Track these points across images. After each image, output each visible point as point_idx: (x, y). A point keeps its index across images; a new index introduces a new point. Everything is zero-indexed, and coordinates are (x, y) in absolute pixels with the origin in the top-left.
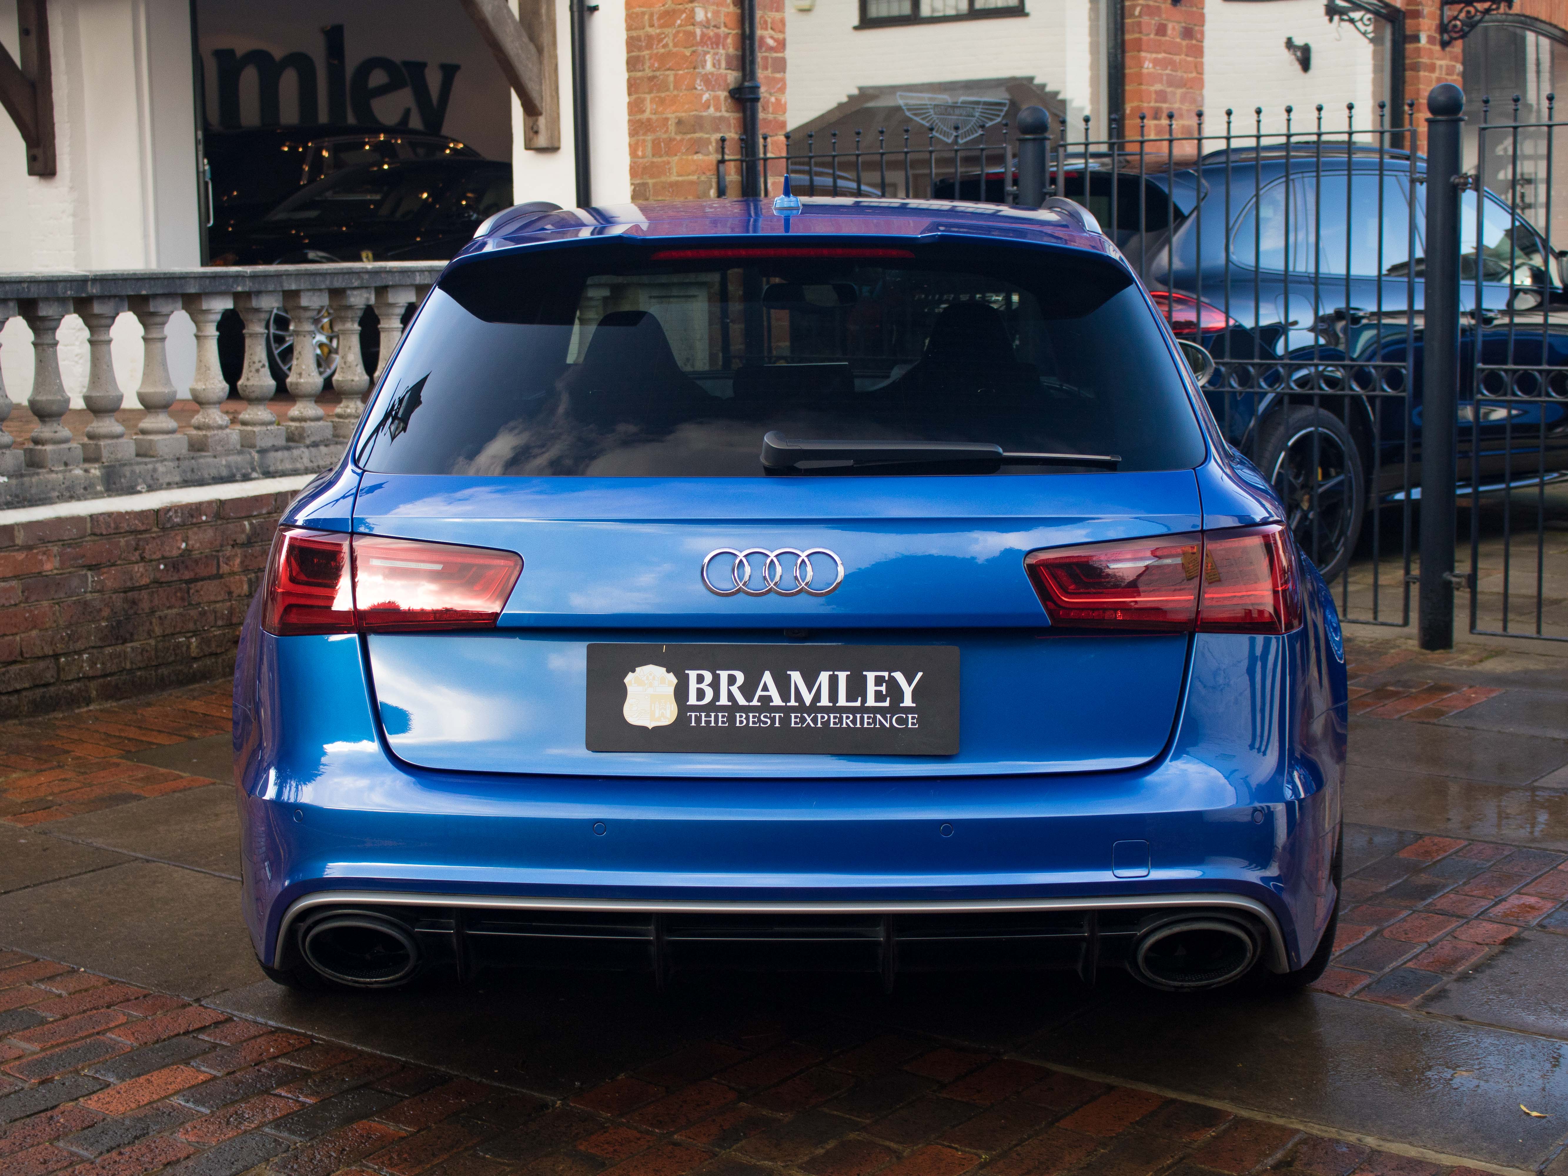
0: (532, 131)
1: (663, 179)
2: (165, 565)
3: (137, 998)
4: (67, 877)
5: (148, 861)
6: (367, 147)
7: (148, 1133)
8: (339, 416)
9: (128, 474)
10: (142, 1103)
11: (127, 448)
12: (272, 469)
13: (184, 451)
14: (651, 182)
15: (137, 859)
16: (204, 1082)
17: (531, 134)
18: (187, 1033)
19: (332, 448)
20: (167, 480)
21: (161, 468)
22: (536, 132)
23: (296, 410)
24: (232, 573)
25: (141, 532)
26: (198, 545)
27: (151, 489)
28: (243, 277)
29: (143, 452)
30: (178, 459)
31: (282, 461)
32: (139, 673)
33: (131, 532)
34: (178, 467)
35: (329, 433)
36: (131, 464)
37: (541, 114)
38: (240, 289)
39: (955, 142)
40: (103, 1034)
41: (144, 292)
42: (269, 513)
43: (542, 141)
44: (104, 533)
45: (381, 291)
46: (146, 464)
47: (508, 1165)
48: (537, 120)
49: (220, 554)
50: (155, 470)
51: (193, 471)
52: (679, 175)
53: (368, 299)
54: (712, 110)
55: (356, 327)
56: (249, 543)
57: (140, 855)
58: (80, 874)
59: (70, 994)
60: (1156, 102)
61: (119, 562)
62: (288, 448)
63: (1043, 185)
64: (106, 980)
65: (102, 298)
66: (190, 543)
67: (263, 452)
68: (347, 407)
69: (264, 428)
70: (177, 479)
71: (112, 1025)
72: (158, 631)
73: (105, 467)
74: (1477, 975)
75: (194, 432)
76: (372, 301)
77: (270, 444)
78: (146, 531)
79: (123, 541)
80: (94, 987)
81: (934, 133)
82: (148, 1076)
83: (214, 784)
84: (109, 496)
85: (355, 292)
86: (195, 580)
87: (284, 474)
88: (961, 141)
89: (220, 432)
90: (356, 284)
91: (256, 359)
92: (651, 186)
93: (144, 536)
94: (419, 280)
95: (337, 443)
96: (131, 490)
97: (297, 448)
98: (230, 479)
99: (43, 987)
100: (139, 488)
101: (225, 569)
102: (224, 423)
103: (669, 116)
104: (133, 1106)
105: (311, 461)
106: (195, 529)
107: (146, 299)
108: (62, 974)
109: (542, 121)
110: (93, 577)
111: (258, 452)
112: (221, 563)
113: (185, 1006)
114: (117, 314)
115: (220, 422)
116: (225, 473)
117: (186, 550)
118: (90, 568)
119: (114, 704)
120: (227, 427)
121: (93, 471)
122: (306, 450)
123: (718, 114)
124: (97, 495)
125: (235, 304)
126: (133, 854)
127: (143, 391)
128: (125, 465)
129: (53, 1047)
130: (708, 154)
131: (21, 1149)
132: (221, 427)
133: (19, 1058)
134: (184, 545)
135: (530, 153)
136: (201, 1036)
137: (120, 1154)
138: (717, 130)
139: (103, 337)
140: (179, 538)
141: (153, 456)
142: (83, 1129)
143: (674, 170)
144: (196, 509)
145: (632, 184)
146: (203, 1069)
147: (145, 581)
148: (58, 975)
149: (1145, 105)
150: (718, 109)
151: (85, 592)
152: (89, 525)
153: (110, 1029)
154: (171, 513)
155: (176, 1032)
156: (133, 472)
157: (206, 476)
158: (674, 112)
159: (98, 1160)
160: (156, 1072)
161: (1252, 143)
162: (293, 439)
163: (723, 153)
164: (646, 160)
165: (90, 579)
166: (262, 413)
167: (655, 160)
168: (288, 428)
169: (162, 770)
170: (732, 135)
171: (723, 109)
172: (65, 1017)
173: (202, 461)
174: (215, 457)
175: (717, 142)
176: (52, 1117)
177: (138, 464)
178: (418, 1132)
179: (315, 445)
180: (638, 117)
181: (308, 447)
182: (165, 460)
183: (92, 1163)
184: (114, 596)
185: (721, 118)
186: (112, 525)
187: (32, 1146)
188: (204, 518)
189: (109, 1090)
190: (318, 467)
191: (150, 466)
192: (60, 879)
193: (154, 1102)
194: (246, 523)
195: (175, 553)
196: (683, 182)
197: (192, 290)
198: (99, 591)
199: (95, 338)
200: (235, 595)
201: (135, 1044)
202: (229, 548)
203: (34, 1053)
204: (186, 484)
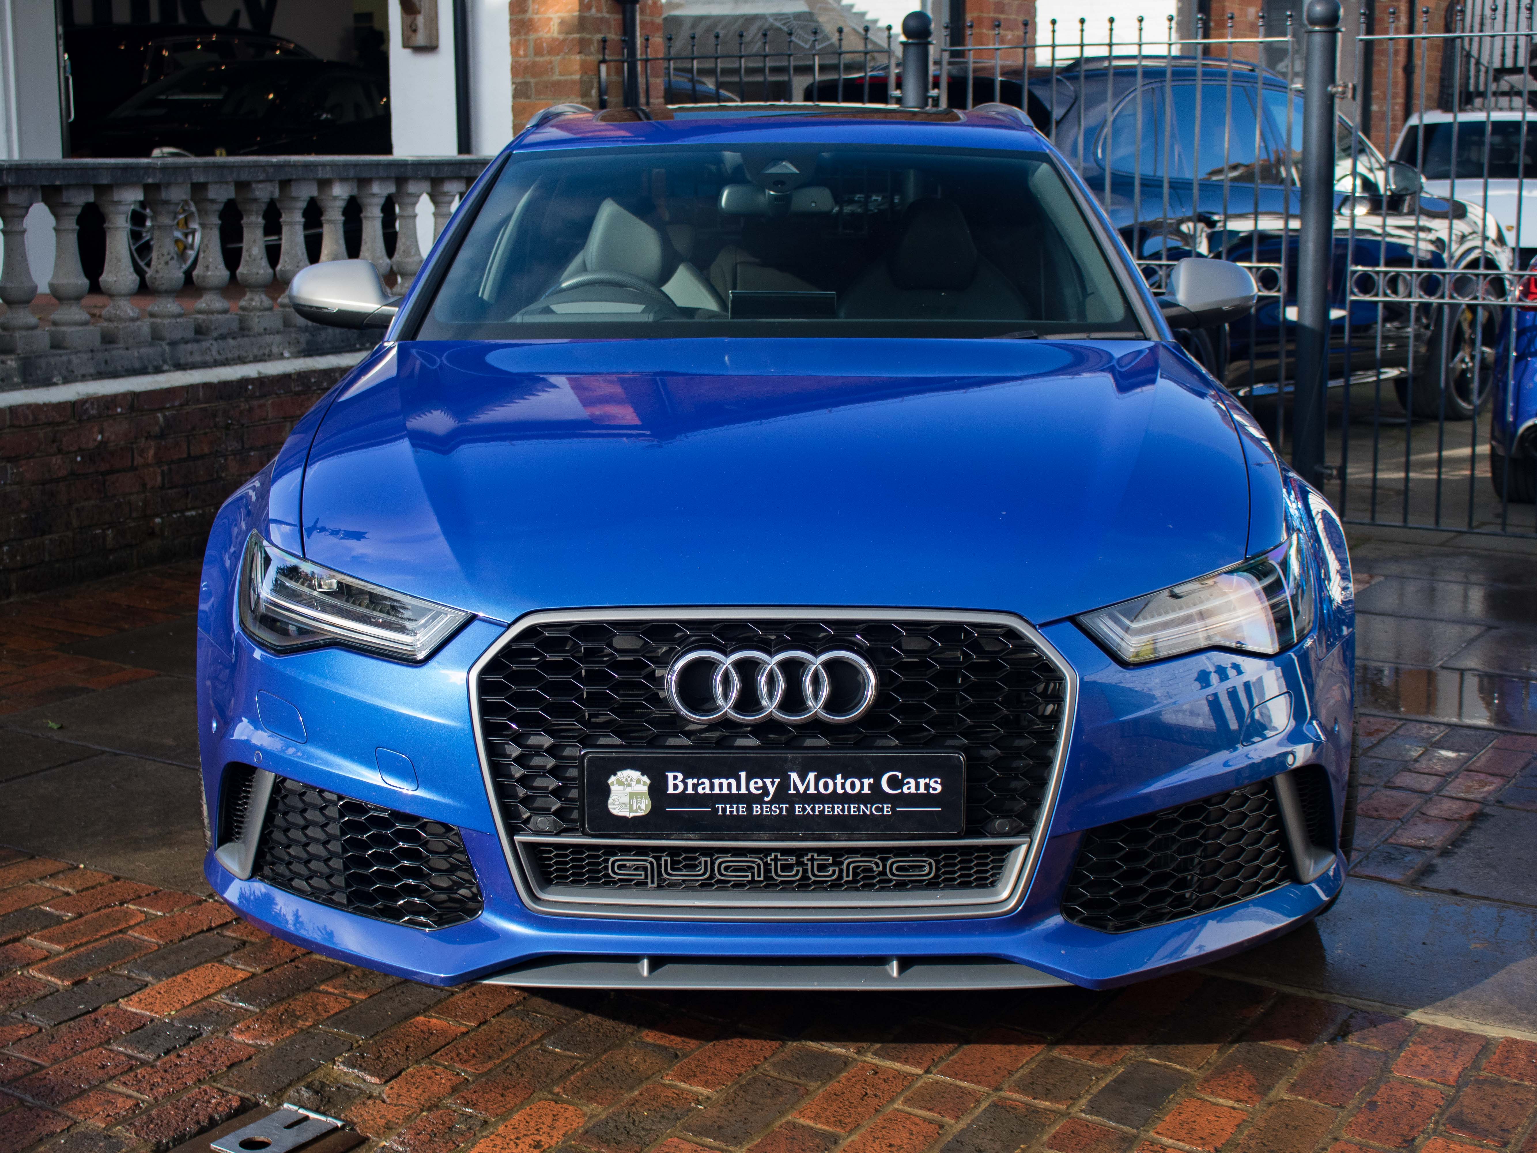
0: (409, 30)
1: (545, 78)
2: (82, 457)
3: (148, 895)
4: (37, 772)
5: (116, 754)
6: (199, 47)
7: (201, 1034)
8: (243, 309)
9: (44, 365)
10: (186, 1003)
11: (42, 339)
12: (182, 361)
13: (97, 342)
14: (532, 81)
15: (103, 752)
16: (244, 980)
17: (410, 32)
18: (210, 929)
19: (240, 341)
20: (82, 371)
21: (75, 360)
22: (415, 31)
23: (202, 304)
24: (147, 465)
25: (58, 424)
26: (113, 437)
27: (67, 381)
28: (154, 168)
29: (57, 344)
30: (92, 351)
31: (191, 353)
32: (57, 565)
33: (49, 424)
34: (92, 359)
35: (235, 326)
36: (46, 356)
37: (419, 12)
38: (150, 181)
39: (813, 46)
40: (125, 933)
41: (58, 183)
42: (181, 405)
43: (420, 39)
44: (23, 424)
45: (285, 184)
46: (61, 356)
47: (581, 1059)
48: (415, 19)
49: (134, 446)
50: (70, 362)
51: (106, 362)
52: (561, 74)
53: (272, 193)
54: (594, 10)
55: (260, 220)
56: (162, 436)
57: (107, 749)
58: (49, 768)
59: (78, 892)
60: (995, 12)
61: (37, 454)
62: (197, 341)
63: (926, 90)
64: (111, 877)
65: (16, 187)
66: (107, 434)
67: (173, 344)
68: (252, 300)
69: (174, 321)
70: (92, 371)
71: (132, 923)
72: (75, 523)
73: (21, 359)
74: (1456, 850)
75: (105, 324)
76: (277, 194)
77: (179, 336)
78: (63, 423)
79: (41, 434)
80: (101, 884)
81: (793, 38)
82: (184, 975)
83: (159, 675)
84: (26, 388)
85: (260, 186)
86: (112, 472)
87: (194, 366)
88: (818, 47)
89: (131, 324)
90: (262, 177)
91: (165, 251)
92: (532, 85)
93: (62, 428)
94: (321, 174)
95: (243, 336)
96: (47, 382)
97: (205, 340)
98: (142, 371)
99: (48, 885)
100: (55, 380)
101: (138, 461)
102: (136, 315)
103: (551, 16)
104: (178, 1006)
105: (220, 354)
106: (111, 421)
107: (58, 189)
108: (63, 872)
109: (420, 20)
110: (12, 469)
111: (169, 344)
112: (136, 455)
113: (200, 902)
114: (31, 205)
115: (132, 314)
116: (137, 365)
117: (102, 442)
118: (9, 459)
119: (34, 596)
120: (138, 319)
121: (9, 362)
122: (214, 343)
123: (599, 15)
124: (14, 387)
125: (145, 195)
126: (98, 747)
127: (55, 282)
128: (40, 356)
129: (76, 946)
130: (590, 54)
131: (75, 1054)
132: (132, 320)
133: (46, 958)
134: (99, 437)
135: (408, 51)
136: (228, 933)
137: (179, 1056)
138: (598, 31)
139: (17, 228)
140: (96, 429)
141: (65, 348)
142: (132, 1031)
143: (557, 70)
144: (111, 401)
145: (513, 83)
146: (239, 966)
147: (63, 473)
148: (59, 872)
149: (985, 15)
150: (599, 10)
151: (5, 484)
152: (8, 417)
153: (130, 927)
154: (87, 405)
155: (199, 929)
156: (48, 364)
157: (119, 368)
158: (557, 12)
159: (158, 1063)
160: (192, 971)
161: (1104, 52)
162: (200, 331)
163: (604, 54)
164: (527, 59)
165: (9, 471)
166: (171, 306)
167: (538, 59)
168: (196, 319)
169: (102, 662)
170: (613, 36)
171: (605, 10)
172: (81, 915)
173: (114, 353)
174: (127, 349)
175: (598, 41)
176: (96, 1020)
177: (54, 355)
178: (479, 1026)
179: (223, 337)
180: (520, 17)
181: (216, 339)
182: (79, 352)
183: (152, 1067)
184: (33, 488)
185: (602, 19)
186: (31, 417)
187: (85, 1050)
188: (119, 410)
189: (147, 991)
190: (227, 359)
191: (65, 358)
192: (31, 774)
193: (199, 1001)
194: (159, 415)
195: (92, 445)
196: (565, 81)
197: (105, 181)
198: (18, 483)
199: (9, 228)
200: (148, 487)
201: (161, 942)
202: (143, 440)
203: (59, 953)
204: (100, 375)
